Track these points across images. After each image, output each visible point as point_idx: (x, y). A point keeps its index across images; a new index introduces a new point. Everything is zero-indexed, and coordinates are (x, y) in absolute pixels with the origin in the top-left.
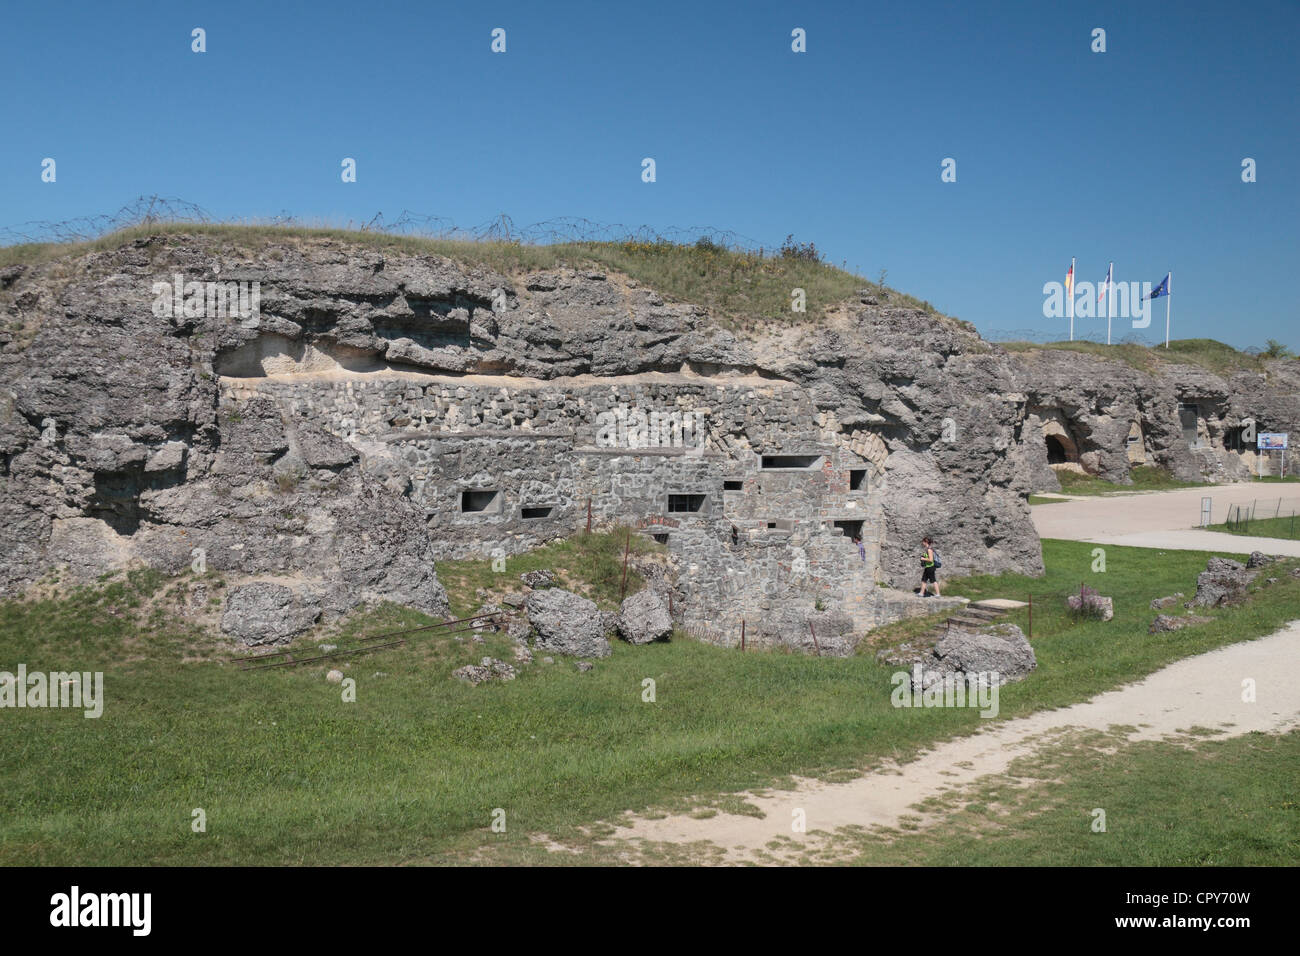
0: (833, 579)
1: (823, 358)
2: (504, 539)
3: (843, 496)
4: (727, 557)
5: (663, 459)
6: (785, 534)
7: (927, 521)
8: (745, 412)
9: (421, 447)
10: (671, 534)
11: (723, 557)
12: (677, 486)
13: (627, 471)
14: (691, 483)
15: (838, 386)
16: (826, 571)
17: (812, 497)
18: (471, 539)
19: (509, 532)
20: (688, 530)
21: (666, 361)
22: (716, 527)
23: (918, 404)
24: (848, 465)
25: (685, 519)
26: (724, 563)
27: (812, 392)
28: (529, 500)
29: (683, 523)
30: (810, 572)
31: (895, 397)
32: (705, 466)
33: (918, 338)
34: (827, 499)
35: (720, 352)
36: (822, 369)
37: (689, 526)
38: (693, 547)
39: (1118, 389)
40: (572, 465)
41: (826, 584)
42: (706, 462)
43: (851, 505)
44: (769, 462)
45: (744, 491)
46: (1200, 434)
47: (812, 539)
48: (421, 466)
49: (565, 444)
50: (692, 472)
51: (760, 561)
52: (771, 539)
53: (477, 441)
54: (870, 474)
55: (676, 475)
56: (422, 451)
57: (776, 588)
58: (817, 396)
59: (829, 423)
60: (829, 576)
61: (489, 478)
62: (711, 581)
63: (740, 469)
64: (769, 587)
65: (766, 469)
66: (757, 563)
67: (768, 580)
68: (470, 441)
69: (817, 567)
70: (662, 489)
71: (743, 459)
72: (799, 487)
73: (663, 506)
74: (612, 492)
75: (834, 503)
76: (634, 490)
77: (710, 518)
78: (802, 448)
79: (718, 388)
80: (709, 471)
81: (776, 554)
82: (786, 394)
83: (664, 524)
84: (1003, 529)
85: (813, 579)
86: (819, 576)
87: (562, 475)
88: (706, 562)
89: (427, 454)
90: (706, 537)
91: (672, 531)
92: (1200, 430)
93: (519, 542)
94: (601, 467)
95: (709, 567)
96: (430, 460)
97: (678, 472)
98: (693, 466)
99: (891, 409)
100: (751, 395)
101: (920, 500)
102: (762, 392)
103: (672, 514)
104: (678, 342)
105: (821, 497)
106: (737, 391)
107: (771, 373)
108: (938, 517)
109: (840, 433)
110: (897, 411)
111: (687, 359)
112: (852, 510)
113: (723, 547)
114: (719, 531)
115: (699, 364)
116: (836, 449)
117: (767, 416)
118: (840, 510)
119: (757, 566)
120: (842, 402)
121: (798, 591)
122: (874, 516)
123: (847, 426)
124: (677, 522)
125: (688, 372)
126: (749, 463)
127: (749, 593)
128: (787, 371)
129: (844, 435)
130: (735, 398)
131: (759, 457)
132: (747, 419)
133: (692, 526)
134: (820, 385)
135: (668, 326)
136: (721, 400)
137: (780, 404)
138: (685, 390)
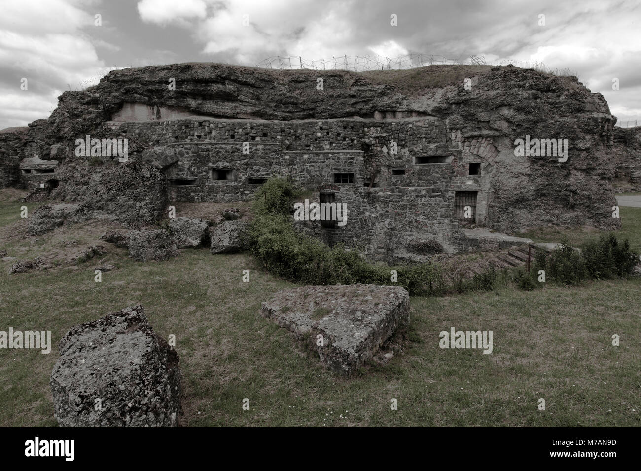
0: (430, 222)
1: (453, 101)
2: (237, 193)
3: (465, 178)
4: (366, 207)
5: (330, 155)
7: (518, 192)
8: (407, 134)
9: (186, 149)
10: (336, 194)
11: (363, 206)
12: (339, 169)
13: (311, 162)
14: (345, 168)
15: (462, 116)
16: (425, 217)
17: (445, 178)
18: (217, 193)
19: (241, 190)
20: (345, 192)
21: (364, 111)
22: (360, 191)
23: (514, 121)
24: (468, 160)
25: (343, 186)
26: (364, 210)
27: (447, 121)
28: (252, 175)
29: (342, 188)
30: (415, 217)
31: (498, 119)
32: (353, 158)
34: (454, 179)
35: (394, 105)
36: (453, 107)
37: (345, 190)
38: (346, 201)
40: (281, 159)
41: (425, 225)
42: (353, 156)
43: (470, 183)
44: (422, 160)
45: (405, 176)
47: (416, 199)
48: (186, 157)
49: (275, 148)
50: (346, 162)
51: (385, 210)
52: (391, 198)
53: (218, 146)
54: (482, 165)
56: (186, 151)
57: (394, 225)
58: (450, 123)
59: (456, 137)
60: (427, 220)
61: (226, 164)
62: (356, 219)
63: (403, 164)
64: (390, 224)
65: (418, 164)
67: (389, 220)
68: (215, 146)
69: (419, 215)
70: (330, 171)
71: (405, 159)
72: (437, 173)
73: (331, 180)
74: (305, 172)
75: (459, 181)
76: (316, 171)
77: (356, 186)
78: (439, 152)
79: (393, 123)
80: (355, 161)
81: (393, 206)
82: (431, 124)
83: (332, 189)
85: (416, 221)
86: (421, 220)
87: (274, 163)
88: (353, 209)
89: (190, 152)
90: (354, 196)
91: (337, 192)
93: (246, 195)
94: (298, 160)
95: (355, 211)
96: (191, 155)
97: (338, 162)
98: (346, 158)
99: (495, 126)
100: (410, 125)
101: (516, 180)
102: (418, 124)
103: (336, 184)
104: (372, 102)
105: (450, 178)
106: (403, 124)
107: (424, 113)
108: (526, 190)
109: (464, 142)
110: (499, 127)
111: (377, 110)
112: (470, 185)
113: (363, 201)
114: (361, 193)
115: (383, 113)
116: (460, 152)
117: (418, 136)
118: (462, 185)
119: (383, 212)
120: (465, 125)
121: (407, 228)
122: (485, 189)
123: (468, 138)
124: (339, 188)
125: (377, 117)
126: (408, 161)
127: (378, 226)
128: (433, 111)
129: (466, 144)
130: (402, 128)
131: (414, 158)
132: (407, 138)
133: (347, 190)
134: (452, 117)
135: (368, 95)
136: (394, 129)
137: (427, 129)
138: (371, 124)
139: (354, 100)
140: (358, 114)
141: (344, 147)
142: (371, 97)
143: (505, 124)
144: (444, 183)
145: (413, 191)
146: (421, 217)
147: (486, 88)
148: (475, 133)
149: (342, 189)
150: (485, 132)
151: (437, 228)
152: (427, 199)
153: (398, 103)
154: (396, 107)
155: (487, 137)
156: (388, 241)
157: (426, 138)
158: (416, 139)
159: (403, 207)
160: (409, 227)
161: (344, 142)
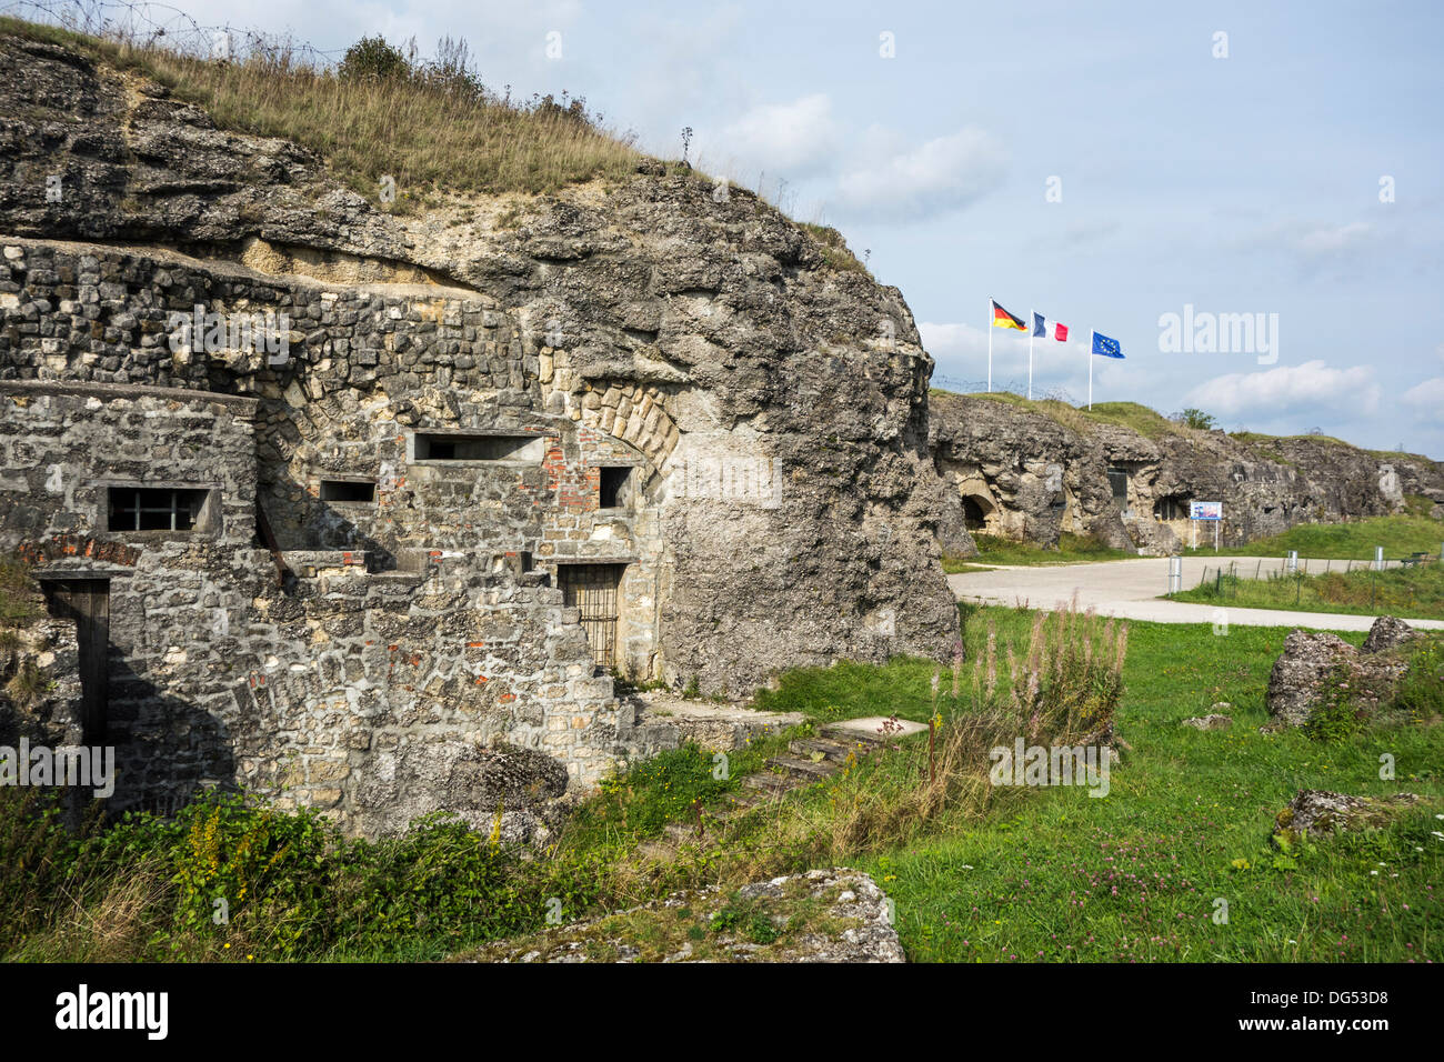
0: (520, 678)
1: (544, 248)
3: (587, 516)
4: (263, 632)
6: (407, 581)
7: (746, 565)
8: (381, 345)
10: (114, 580)
11: (250, 632)
12: (136, 469)
14: (166, 462)
15: (574, 305)
16: (502, 663)
17: (521, 516)
20: (162, 571)
22: (236, 564)
23: (727, 340)
24: (595, 456)
25: (156, 545)
26: (256, 646)
27: (525, 315)
29: (146, 554)
30: (467, 666)
31: (683, 328)
32: (208, 424)
33: (733, 228)
34: (552, 522)
35: (330, 226)
36: (544, 268)
37: (162, 561)
38: (172, 611)
39: (1044, 444)
41: (504, 690)
42: (206, 414)
43: (602, 534)
44: (436, 447)
45: (378, 505)
46: (1130, 502)
47: (471, 593)
50: (174, 437)
51: (347, 642)
52: (372, 592)
54: (638, 476)
55: (126, 442)
57: (384, 702)
58: (532, 322)
60: (511, 674)
62: (219, 688)
63: (368, 458)
64: (368, 699)
65: (424, 462)
66: (338, 646)
67: (363, 684)
69: (482, 655)
70: (89, 473)
71: (376, 439)
72: (495, 496)
73: (92, 516)
75: (568, 529)
77: (220, 543)
78: (499, 420)
79: (324, 295)
80: (215, 436)
81: (382, 626)
82: (468, 317)
83: (96, 557)
84: (890, 584)
85: (472, 680)
86: (488, 674)
88: (206, 646)
90: (210, 588)
91: (119, 573)
92: (1129, 497)
95: (215, 656)
97: (134, 435)
98: (174, 422)
99: (676, 350)
100: (395, 313)
101: (734, 526)
102: (421, 309)
103: (119, 536)
104: (234, 199)
105: (540, 517)
106: (366, 305)
107: (443, 275)
108: (767, 558)
109: (581, 393)
110: (687, 354)
111: (257, 234)
112: (604, 543)
113: (252, 610)
114: (240, 573)
115: (286, 248)
116: (570, 425)
117: (427, 356)
118: (580, 543)
119: (337, 654)
120: (584, 335)
121: (438, 709)
122: (648, 556)
123: (593, 381)
124: (136, 554)
125: (259, 261)
126: (389, 448)
127: (320, 714)
128: (473, 271)
129: (586, 399)
130: (359, 318)
131: (410, 435)
132: (385, 359)
133: (172, 563)
134: (540, 302)
135: (216, 167)
136: (328, 318)
137: (458, 333)
138: (238, 289)
139: (162, 177)
140: (177, 236)
141: (137, 371)
142: (230, 177)
143: (700, 347)
144: (520, 535)
145: (457, 563)
146: (492, 661)
147: (636, 225)
148: (617, 367)
149: (147, 559)
150: (645, 364)
151: (544, 701)
152: (508, 593)
153: (343, 220)
154: (336, 236)
155: (647, 382)
156: (358, 774)
157: (452, 366)
158: (419, 367)
159: (423, 627)
160: (446, 705)
161: (135, 352)
